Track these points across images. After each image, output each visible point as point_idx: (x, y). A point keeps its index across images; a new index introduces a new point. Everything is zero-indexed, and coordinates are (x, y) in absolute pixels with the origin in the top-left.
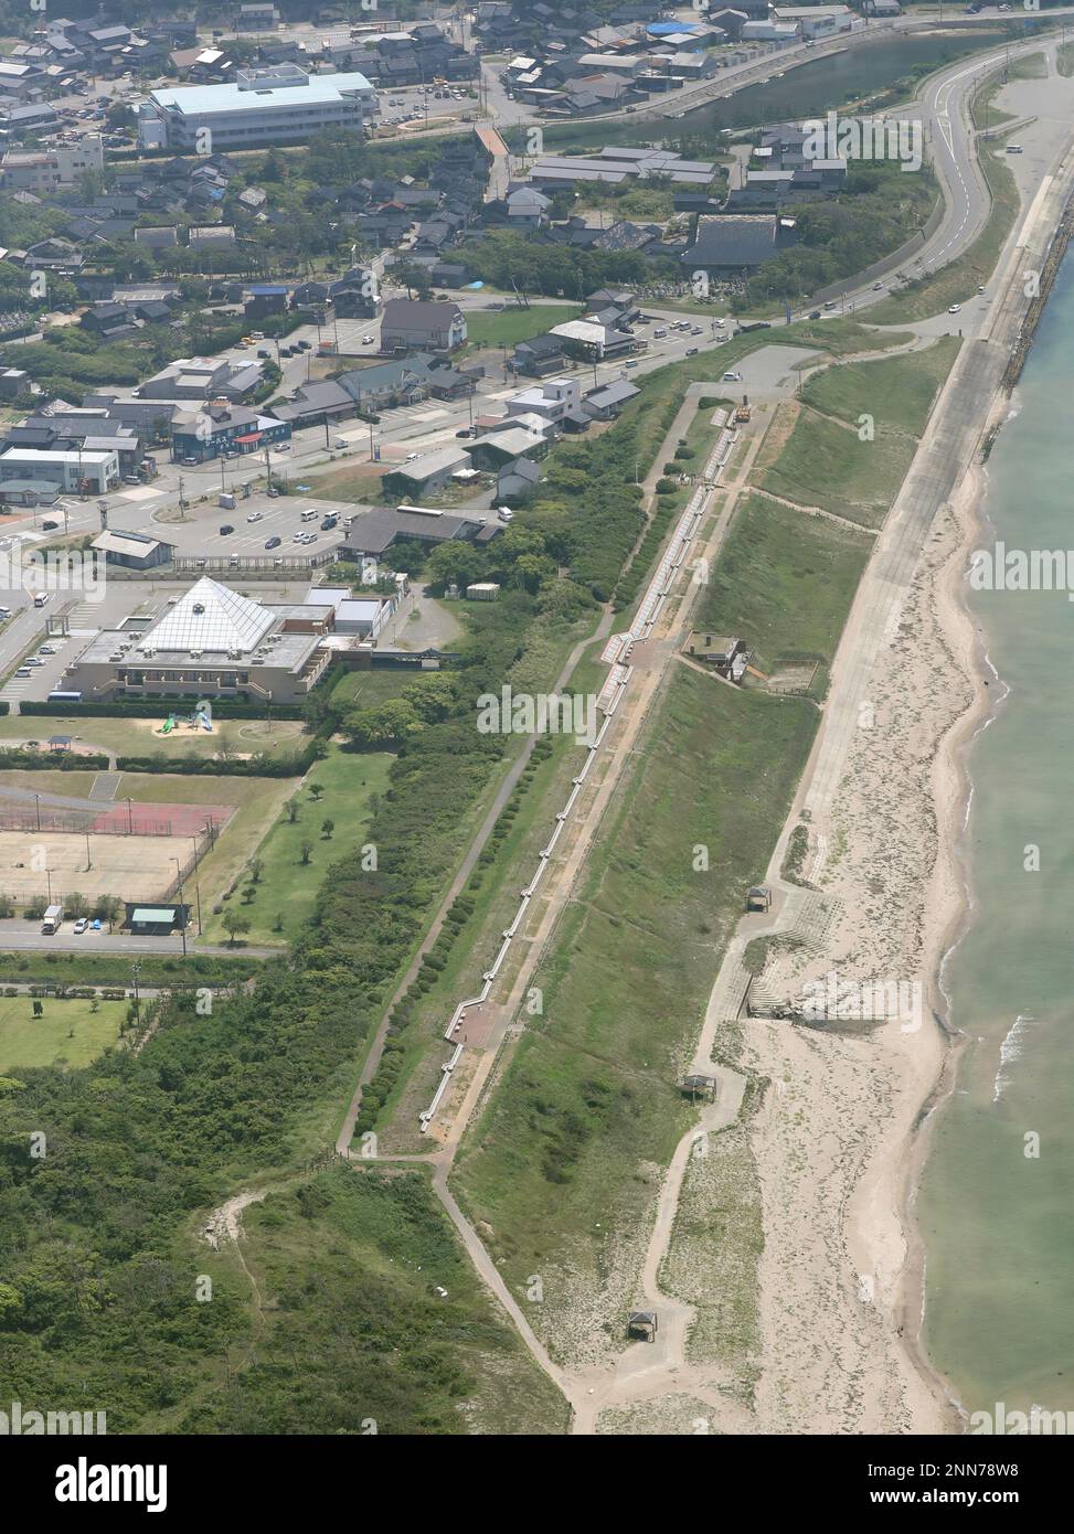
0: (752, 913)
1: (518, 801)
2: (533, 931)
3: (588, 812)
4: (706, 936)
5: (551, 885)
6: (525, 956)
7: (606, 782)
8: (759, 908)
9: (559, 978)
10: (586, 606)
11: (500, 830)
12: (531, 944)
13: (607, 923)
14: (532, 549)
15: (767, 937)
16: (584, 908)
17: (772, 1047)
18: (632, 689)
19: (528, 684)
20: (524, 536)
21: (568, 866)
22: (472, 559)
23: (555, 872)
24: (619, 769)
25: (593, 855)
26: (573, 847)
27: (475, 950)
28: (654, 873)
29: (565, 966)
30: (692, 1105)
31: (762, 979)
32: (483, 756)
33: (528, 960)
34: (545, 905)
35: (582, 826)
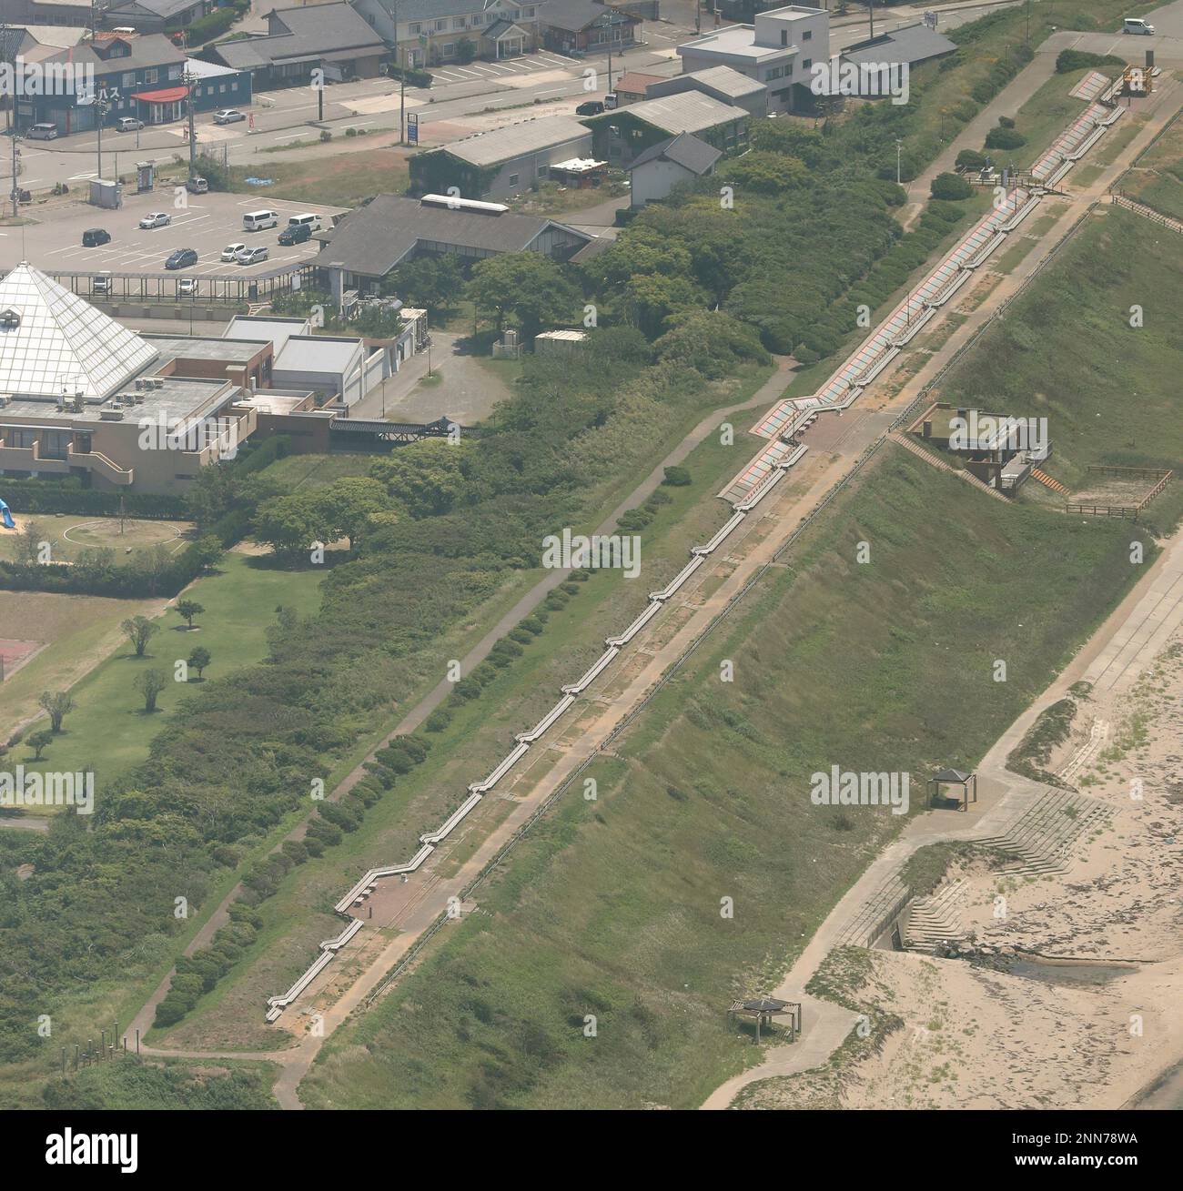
0: (936, 811)
1: (543, 619)
2: (525, 789)
3: (665, 641)
4: (845, 834)
5: (573, 732)
6: (500, 820)
7: (710, 603)
8: (953, 804)
9: (552, 850)
10: (743, 353)
11: (502, 656)
12: (515, 805)
13: (664, 792)
14: (664, 268)
15: (956, 843)
16: (623, 766)
17: (922, 986)
18: (795, 477)
19: (604, 461)
20: (652, 245)
21: (611, 710)
22: (550, 284)
23: (585, 716)
24: (739, 587)
25: (656, 699)
26: (626, 686)
27: (415, 804)
28: (769, 738)
29: (568, 836)
30: (755, 1042)
31: (930, 901)
32: (498, 561)
33: (506, 825)
34: (553, 758)
35: (650, 659)
